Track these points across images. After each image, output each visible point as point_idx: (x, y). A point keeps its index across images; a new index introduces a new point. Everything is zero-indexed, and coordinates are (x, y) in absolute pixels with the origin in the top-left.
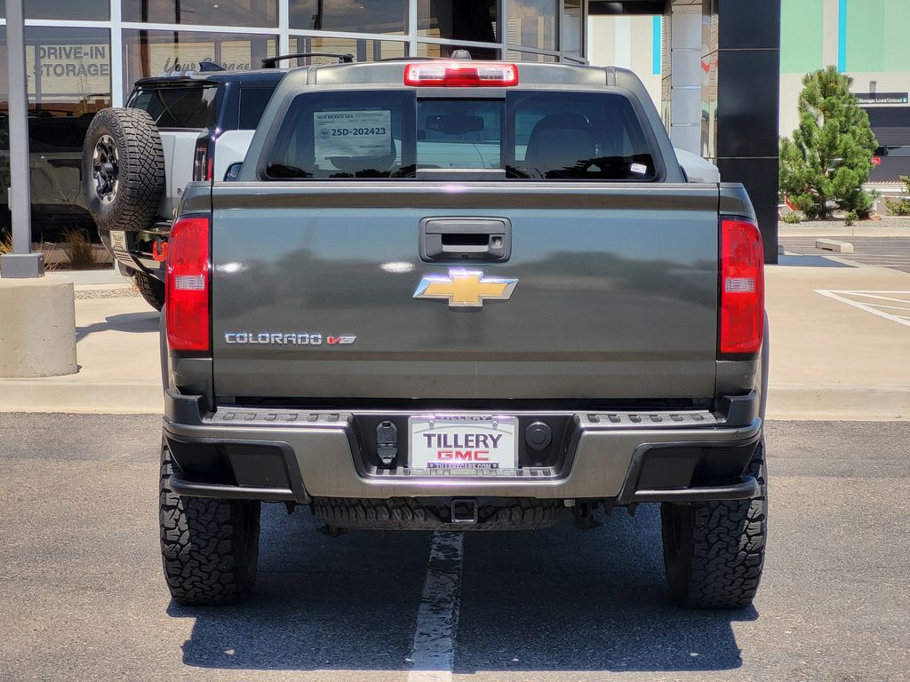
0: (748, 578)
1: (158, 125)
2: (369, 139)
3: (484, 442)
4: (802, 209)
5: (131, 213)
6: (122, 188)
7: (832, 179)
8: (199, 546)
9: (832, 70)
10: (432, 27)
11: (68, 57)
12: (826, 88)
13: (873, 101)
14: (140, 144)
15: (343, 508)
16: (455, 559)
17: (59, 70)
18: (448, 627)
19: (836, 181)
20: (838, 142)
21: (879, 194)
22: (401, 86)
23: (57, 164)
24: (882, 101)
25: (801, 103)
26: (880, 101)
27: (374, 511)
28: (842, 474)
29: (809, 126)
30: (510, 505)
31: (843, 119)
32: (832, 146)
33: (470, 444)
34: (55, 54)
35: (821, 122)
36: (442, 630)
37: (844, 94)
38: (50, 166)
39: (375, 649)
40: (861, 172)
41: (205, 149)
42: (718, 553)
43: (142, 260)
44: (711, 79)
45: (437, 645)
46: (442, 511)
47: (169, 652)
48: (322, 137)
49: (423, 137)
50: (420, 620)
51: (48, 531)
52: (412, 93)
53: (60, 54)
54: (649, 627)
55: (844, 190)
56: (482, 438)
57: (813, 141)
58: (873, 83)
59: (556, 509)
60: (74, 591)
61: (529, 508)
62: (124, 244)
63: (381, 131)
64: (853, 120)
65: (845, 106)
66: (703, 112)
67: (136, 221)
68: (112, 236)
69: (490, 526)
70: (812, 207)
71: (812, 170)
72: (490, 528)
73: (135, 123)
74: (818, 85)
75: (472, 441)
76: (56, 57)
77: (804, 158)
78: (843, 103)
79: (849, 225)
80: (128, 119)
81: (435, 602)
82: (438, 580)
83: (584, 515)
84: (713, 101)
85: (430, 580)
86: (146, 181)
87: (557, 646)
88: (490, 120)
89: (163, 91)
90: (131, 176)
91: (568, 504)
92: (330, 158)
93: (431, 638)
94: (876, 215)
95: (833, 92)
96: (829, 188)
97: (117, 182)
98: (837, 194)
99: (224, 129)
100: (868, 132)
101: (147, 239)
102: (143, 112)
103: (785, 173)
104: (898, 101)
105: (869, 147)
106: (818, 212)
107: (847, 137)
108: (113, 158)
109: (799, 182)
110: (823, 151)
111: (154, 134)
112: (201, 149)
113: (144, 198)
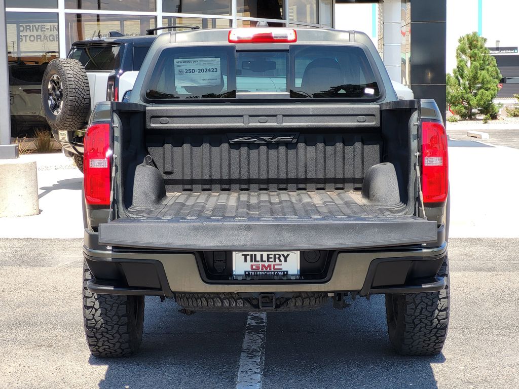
0: (438, 343)
1: (86, 69)
2: (208, 75)
3: (279, 258)
4: (458, 114)
5: (70, 120)
6: (65, 105)
7: (475, 96)
8: (107, 329)
9: (475, 34)
10: (246, 11)
11: (37, 31)
12: (472, 44)
13: (498, 52)
14: (75, 80)
15: (194, 299)
16: (262, 325)
17: (32, 38)
18: (258, 367)
19: (478, 97)
20: (479, 75)
21: (502, 105)
22: (227, 43)
23: (28, 92)
24: (503, 52)
25: (457, 53)
26: (502, 52)
27: (212, 301)
28: (489, 270)
29: (462, 66)
30: (295, 296)
31: (482, 62)
32: (475, 77)
33: (270, 260)
34: (29, 29)
35: (469, 64)
36: (254, 369)
37: (481, 48)
38: (25, 93)
39: (214, 382)
40: (493, 92)
41: (113, 82)
42: (420, 329)
43: (78, 148)
44: (407, 40)
45: (251, 379)
46: (254, 301)
47: (90, 385)
48: (179, 74)
49: (240, 74)
50: (241, 363)
51: (19, 310)
52: (233, 47)
53: (33, 28)
54: (379, 366)
55: (482, 102)
56: (277, 256)
57: (464, 75)
58: (498, 42)
59: (323, 298)
60: (33, 348)
61: (307, 298)
62: (67, 138)
63: (215, 70)
64: (487, 63)
65: (483, 54)
66: (403, 59)
67: (74, 124)
68: (60, 134)
69: (282, 309)
70: (465, 113)
71: (464, 91)
72: (283, 311)
73: (71, 67)
74: (467, 43)
75: (272, 258)
76: (30, 31)
77: (459, 85)
78: (481, 53)
79: (486, 123)
80: (68, 65)
81: (250, 351)
82: (252, 338)
83: (339, 300)
84: (408, 52)
85: (247, 338)
86: (79, 102)
87: (323, 378)
88: (280, 63)
89: (89, 49)
90: (70, 98)
91: (330, 295)
92: (185, 87)
93: (248, 374)
94: (501, 116)
95: (476, 47)
96: (474, 102)
97: (62, 102)
98: (478, 105)
99: (125, 70)
100: (496, 69)
101: (80, 135)
102: (77, 61)
103: (449, 93)
104: (512, 52)
105: (497, 78)
106: (468, 116)
107: (484, 72)
108: (59, 88)
109: (456, 98)
110: (470, 80)
111: (83, 74)
112: (111, 83)
113: (78, 111)
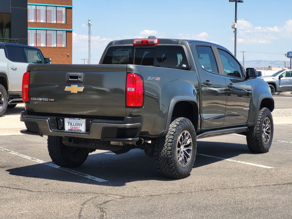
3: (79, 125)
33: (76, 125)
56: (79, 124)
63: (127, 56)
